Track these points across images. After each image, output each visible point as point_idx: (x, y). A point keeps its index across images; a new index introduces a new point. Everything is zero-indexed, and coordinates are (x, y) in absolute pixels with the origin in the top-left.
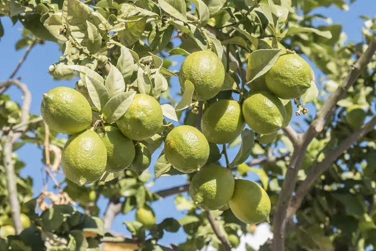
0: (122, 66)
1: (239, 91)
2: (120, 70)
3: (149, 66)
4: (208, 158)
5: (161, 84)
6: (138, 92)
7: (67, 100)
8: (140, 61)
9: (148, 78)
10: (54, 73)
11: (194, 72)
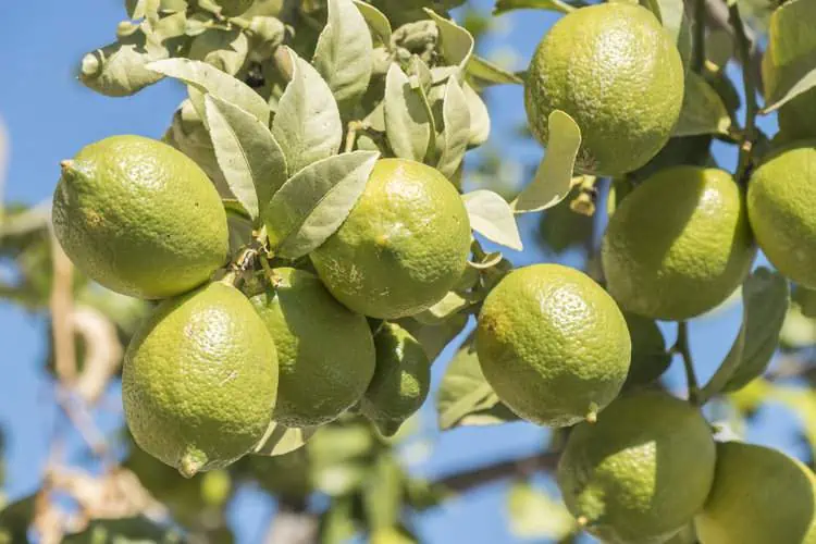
0: (332, 59)
1: (735, 137)
2: (325, 75)
3: (426, 56)
4: (625, 376)
5: (466, 121)
6: (388, 152)
7: (141, 183)
8: (394, 37)
9: (422, 100)
10: (101, 78)
11: (578, 80)
